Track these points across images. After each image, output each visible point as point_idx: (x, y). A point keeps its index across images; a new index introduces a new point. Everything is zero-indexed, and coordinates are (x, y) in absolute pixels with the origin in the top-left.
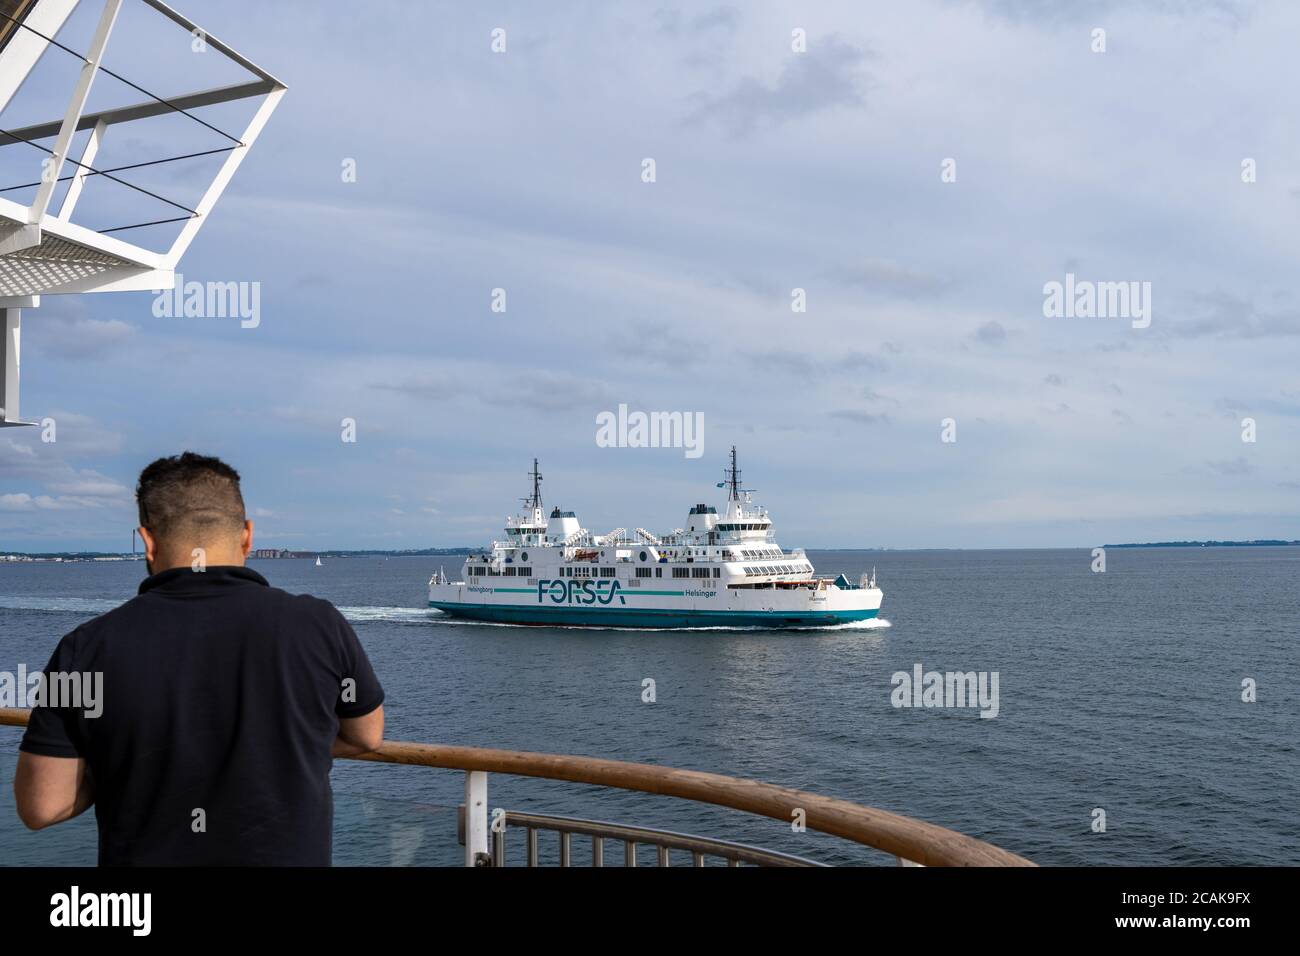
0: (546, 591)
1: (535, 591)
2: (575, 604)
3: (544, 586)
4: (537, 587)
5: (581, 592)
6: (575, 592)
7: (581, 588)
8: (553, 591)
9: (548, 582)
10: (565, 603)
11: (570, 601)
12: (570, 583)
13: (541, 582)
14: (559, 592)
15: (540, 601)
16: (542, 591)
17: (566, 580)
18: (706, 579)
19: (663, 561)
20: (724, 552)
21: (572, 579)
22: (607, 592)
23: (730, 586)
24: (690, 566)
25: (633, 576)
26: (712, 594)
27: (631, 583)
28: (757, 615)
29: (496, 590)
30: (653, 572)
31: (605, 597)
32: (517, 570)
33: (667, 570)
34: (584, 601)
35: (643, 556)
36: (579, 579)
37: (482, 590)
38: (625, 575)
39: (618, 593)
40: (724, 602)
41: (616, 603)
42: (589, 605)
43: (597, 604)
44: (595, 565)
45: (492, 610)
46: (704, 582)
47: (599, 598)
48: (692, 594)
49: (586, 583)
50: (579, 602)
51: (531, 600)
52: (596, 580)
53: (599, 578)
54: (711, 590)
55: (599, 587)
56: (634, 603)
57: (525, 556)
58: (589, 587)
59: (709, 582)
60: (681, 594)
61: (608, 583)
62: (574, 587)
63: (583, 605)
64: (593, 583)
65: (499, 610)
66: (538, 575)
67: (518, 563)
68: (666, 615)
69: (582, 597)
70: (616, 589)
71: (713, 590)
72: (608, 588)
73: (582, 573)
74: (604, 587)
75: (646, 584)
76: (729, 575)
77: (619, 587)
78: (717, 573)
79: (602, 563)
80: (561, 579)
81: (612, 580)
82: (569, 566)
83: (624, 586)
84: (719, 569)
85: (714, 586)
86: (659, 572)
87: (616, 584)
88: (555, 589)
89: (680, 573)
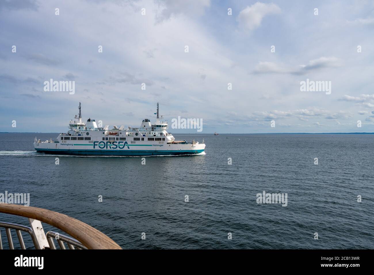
0: (97, 145)
1: (92, 145)
2: (109, 149)
3: (96, 143)
4: (93, 144)
5: (112, 145)
6: (109, 145)
7: (112, 144)
8: (100, 145)
9: (98, 142)
10: (105, 149)
11: (107, 148)
12: (107, 142)
13: (95, 142)
14: (103, 145)
15: (94, 148)
16: (95, 145)
17: (105, 141)
18: (160, 141)
19: (144, 136)
20: (161, 133)
21: (108, 141)
22: (122, 145)
23: (167, 143)
24: (155, 137)
25: (133, 140)
26: (162, 145)
27: (132, 142)
28: (176, 151)
29: (74, 145)
30: (141, 139)
31: (121, 147)
32: (84, 138)
33: (146, 138)
34: (113, 148)
35: (137, 134)
36: (111, 141)
37: (68, 145)
38: (129, 140)
39: (126, 145)
40: (166, 148)
41: (126, 148)
42: (114, 149)
43: (118, 149)
44: (117, 137)
45: (73, 151)
46: (159, 142)
47: (119, 147)
48: (155, 145)
49: (114, 142)
50: (111, 148)
51: (91, 148)
52: (118, 141)
53: (119, 141)
54: (161, 144)
55: (119, 143)
56: (132, 148)
57: (88, 134)
58: (115, 143)
59: (161, 142)
60: (151, 145)
61: (123, 142)
62: (109, 144)
63: (113, 149)
64: (116, 142)
65: (76, 151)
66: (93, 139)
67: (85, 136)
68: (146, 152)
69: (112, 147)
70: (126, 144)
71: (163, 144)
72: (123, 144)
73: (112, 139)
74: (121, 144)
75: (137, 142)
76: (168, 140)
77: (127, 144)
78: (164, 139)
79: (121, 136)
80: (103, 141)
81: (124, 141)
82: (107, 137)
83: (129, 143)
84: (164, 138)
85: (163, 143)
86: (143, 139)
87: (126, 143)
88: (100, 144)
89: (150, 139)
